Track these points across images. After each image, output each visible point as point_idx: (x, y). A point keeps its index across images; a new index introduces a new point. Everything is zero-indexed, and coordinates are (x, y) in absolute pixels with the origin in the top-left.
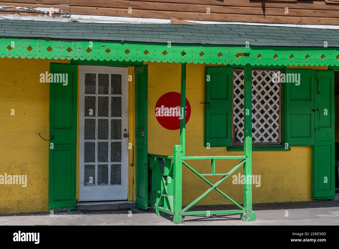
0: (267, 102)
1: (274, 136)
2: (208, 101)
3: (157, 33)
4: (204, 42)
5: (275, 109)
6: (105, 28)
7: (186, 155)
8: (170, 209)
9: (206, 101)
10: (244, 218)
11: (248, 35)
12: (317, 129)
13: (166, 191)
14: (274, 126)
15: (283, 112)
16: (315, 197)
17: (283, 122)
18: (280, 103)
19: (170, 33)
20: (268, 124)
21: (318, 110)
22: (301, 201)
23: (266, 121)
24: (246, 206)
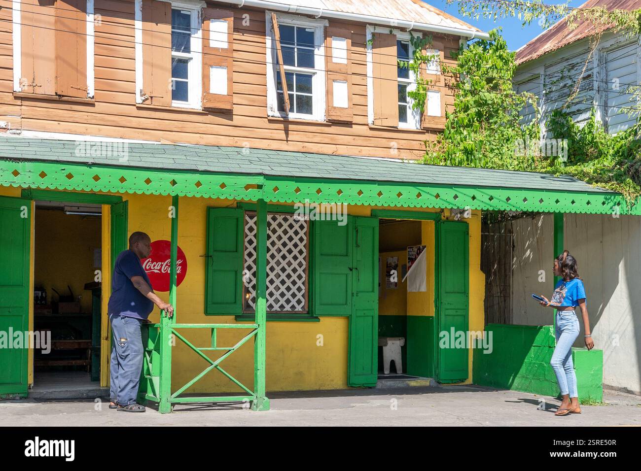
0: (290, 257)
1: (299, 302)
2: (210, 254)
3: (138, 155)
4: (201, 168)
5: (300, 267)
6: (66, 146)
7: (177, 322)
8: (155, 394)
9: (208, 254)
10: (255, 407)
11: (261, 161)
12: (355, 295)
13: (151, 371)
14: (299, 289)
15: (310, 270)
16: (352, 384)
17: (310, 283)
18: (307, 259)
19: (157, 156)
20: (291, 286)
21: (356, 269)
22: (333, 389)
23: (288, 283)
24: (257, 391)
